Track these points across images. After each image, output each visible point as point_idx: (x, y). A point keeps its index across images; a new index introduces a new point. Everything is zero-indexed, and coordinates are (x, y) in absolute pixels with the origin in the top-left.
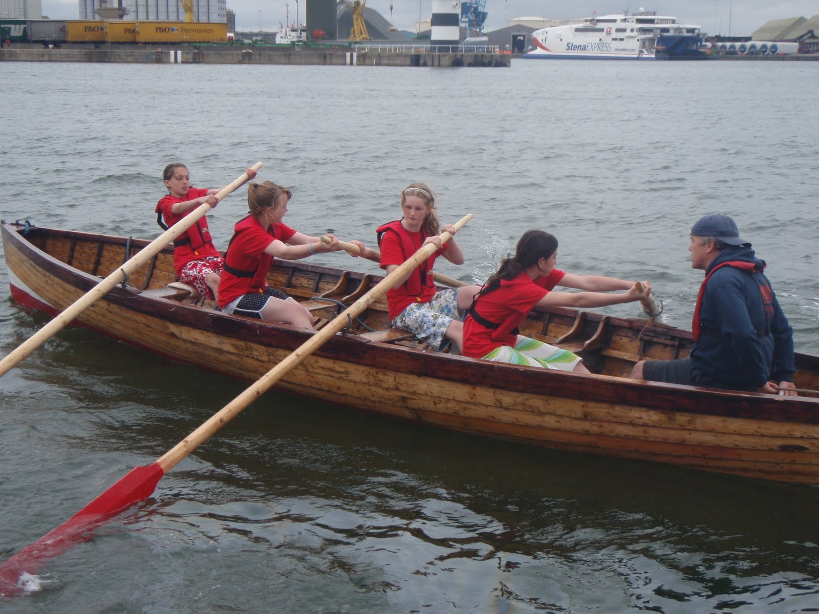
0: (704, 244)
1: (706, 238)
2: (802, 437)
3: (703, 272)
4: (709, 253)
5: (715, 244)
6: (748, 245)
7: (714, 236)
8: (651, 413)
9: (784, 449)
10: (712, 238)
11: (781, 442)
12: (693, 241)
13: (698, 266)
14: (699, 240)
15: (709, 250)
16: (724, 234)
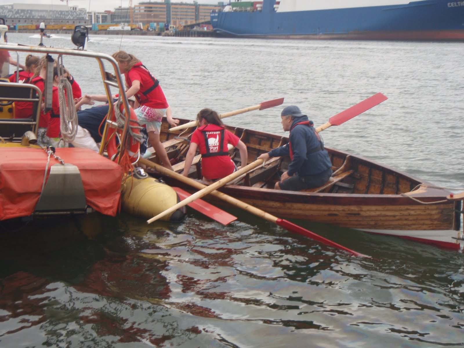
0: (287, 119)
1: (287, 116)
2: (334, 210)
3: (289, 132)
4: (289, 122)
5: (292, 118)
6: (305, 116)
7: (291, 114)
8: (277, 203)
9: (330, 215)
10: (290, 115)
11: (327, 213)
12: (282, 118)
13: (286, 130)
14: (285, 117)
15: (289, 121)
16: (294, 113)
